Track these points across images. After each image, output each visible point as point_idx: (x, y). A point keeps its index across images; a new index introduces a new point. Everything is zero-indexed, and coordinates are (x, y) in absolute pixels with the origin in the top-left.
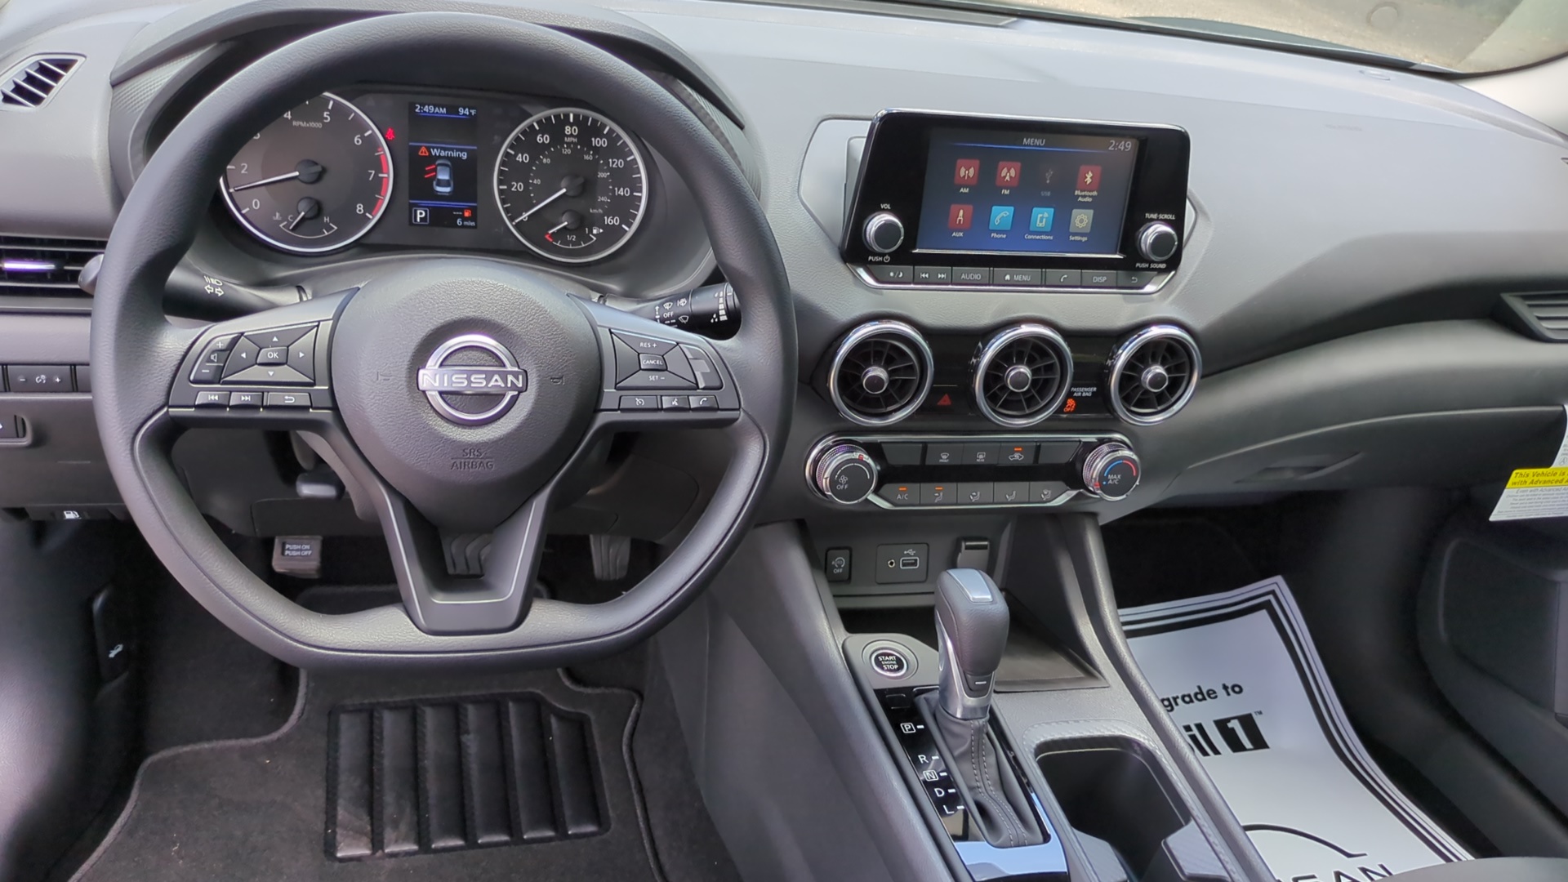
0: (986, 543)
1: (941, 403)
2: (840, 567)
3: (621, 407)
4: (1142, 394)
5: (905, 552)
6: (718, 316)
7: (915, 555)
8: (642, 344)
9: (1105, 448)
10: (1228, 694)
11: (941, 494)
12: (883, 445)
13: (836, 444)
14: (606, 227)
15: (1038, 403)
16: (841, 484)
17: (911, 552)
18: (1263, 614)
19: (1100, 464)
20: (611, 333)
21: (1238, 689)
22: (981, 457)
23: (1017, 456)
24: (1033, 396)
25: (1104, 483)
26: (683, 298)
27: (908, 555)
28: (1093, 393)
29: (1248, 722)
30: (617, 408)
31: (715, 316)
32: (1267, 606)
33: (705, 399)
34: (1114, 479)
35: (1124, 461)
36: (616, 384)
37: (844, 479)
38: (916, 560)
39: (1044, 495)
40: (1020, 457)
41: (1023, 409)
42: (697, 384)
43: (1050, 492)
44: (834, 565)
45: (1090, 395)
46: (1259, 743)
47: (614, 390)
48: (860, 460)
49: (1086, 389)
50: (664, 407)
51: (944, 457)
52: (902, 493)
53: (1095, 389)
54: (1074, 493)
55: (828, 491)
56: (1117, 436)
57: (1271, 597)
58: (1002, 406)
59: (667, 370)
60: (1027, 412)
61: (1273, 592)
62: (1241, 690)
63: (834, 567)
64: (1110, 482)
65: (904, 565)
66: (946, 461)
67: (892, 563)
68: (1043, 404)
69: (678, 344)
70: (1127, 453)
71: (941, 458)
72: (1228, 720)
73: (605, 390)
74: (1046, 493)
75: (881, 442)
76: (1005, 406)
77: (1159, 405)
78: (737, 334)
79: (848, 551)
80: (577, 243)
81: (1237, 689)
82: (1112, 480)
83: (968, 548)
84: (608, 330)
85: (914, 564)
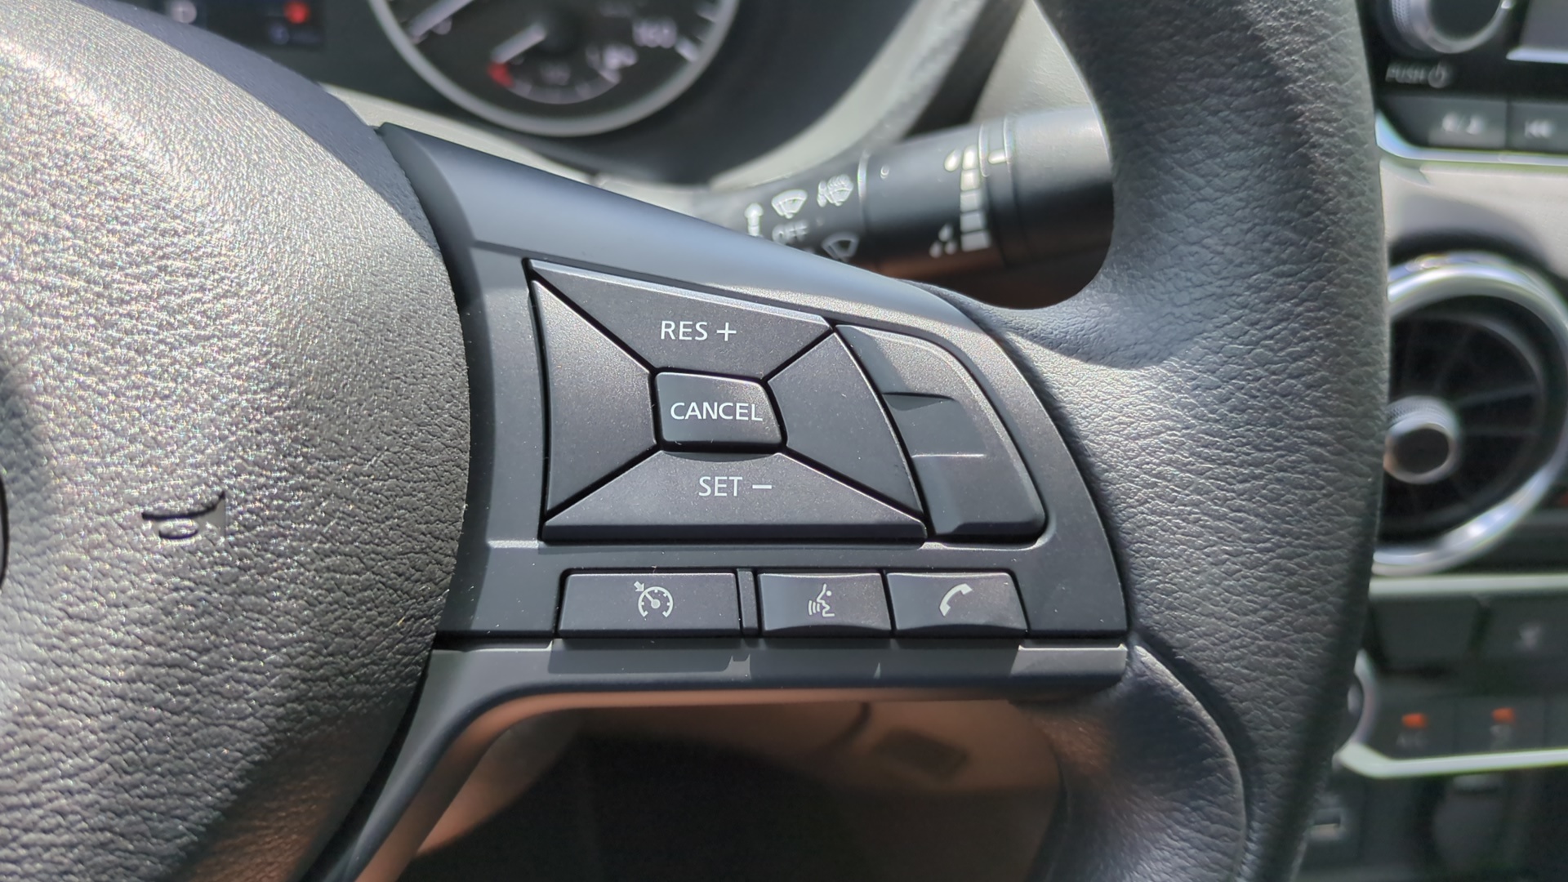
3: (562, 627)
6: (958, 234)
8: (666, 329)
14: (643, 52)
20: (531, 275)
26: (838, 173)
30: (544, 624)
31: (945, 233)
33: (965, 589)
36: (545, 515)
42: (926, 516)
47: (535, 544)
50: (768, 626)
59: (781, 447)
69: (835, 322)
73: (494, 544)
78: (1101, 276)
80: (570, 85)
84: (516, 264)
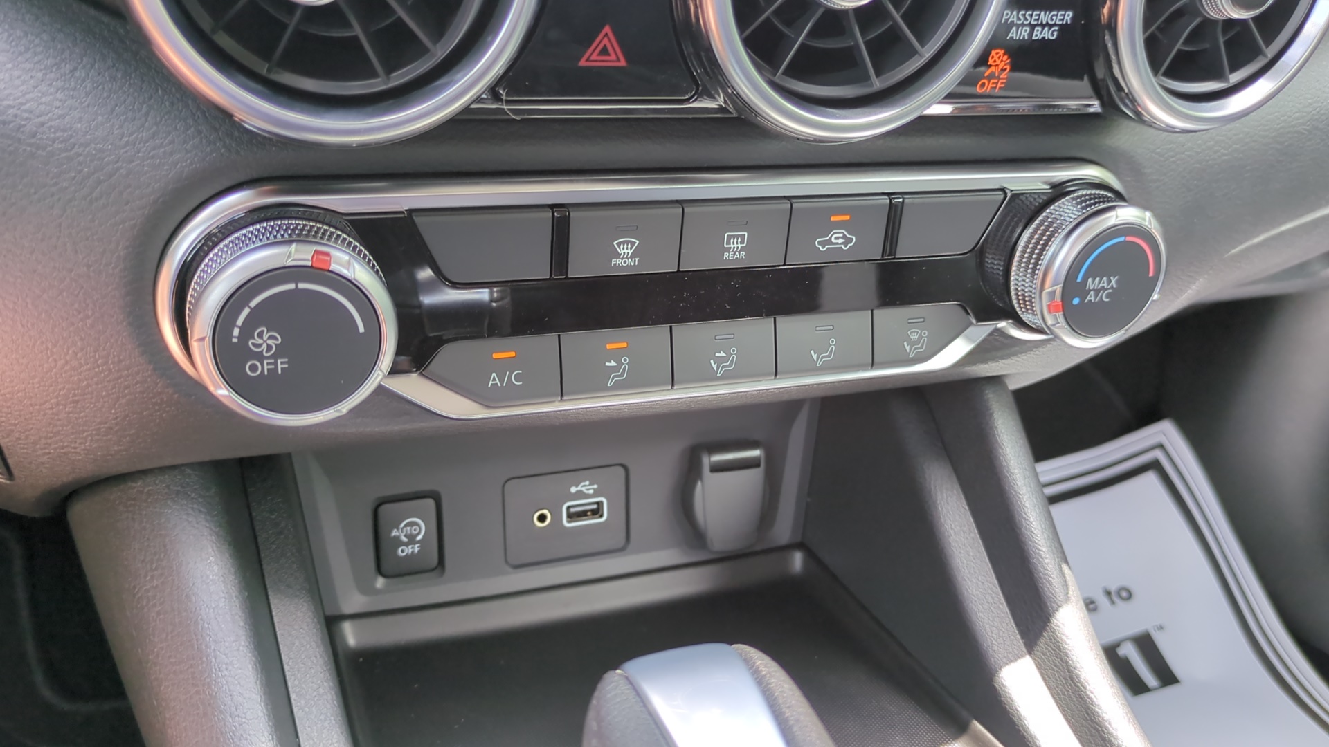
0: (756, 453)
1: (591, 59)
2: (412, 539)
4: (1189, 40)
5: (573, 490)
7: (596, 494)
9: (1066, 209)
10: (1113, 602)
11: (625, 361)
12: (419, 220)
13: (258, 215)
15: (913, 53)
16: (260, 357)
17: (586, 487)
18: (1151, 478)
19: (1063, 254)
21: (1126, 594)
22: (736, 245)
23: (837, 238)
24: (894, 29)
25: (1076, 301)
27: (580, 495)
28: (1063, 28)
29: (1146, 644)
32: (1155, 466)
34: (1101, 287)
35: (1129, 239)
37: (266, 340)
38: (599, 504)
39: (912, 343)
40: (848, 241)
41: (864, 79)
43: (925, 333)
44: (397, 538)
45: (1050, 34)
46: (1167, 677)
48: (319, 272)
49: (1045, 17)
51: (625, 251)
52: (502, 368)
53: (1068, 16)
54: (982, 330)
55: (218, 387)
56: (1091, 172)
57: (1158, 454)
58: (793, 72)
60: (877, 84)
61: (1161, 446)
62: (1130, 596)
63: (398, 542)
64: (1091, 297)
65: (571, 517)
66: (630, 262)
67: (542, 518)
68: (928, 52)
70: (1125, 214)
71: (618, 255)
72: (1118, 645)
74: (914, 337)
75: (411, 211)
76: (801, 69)
77: (1234, 68)
79: (430, 503)
81: (1124, 594)
82: (1097, 292)
83: (718, 468)
85: (597, 512)
